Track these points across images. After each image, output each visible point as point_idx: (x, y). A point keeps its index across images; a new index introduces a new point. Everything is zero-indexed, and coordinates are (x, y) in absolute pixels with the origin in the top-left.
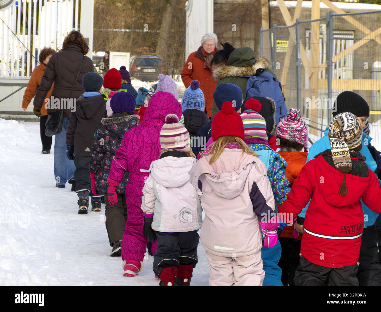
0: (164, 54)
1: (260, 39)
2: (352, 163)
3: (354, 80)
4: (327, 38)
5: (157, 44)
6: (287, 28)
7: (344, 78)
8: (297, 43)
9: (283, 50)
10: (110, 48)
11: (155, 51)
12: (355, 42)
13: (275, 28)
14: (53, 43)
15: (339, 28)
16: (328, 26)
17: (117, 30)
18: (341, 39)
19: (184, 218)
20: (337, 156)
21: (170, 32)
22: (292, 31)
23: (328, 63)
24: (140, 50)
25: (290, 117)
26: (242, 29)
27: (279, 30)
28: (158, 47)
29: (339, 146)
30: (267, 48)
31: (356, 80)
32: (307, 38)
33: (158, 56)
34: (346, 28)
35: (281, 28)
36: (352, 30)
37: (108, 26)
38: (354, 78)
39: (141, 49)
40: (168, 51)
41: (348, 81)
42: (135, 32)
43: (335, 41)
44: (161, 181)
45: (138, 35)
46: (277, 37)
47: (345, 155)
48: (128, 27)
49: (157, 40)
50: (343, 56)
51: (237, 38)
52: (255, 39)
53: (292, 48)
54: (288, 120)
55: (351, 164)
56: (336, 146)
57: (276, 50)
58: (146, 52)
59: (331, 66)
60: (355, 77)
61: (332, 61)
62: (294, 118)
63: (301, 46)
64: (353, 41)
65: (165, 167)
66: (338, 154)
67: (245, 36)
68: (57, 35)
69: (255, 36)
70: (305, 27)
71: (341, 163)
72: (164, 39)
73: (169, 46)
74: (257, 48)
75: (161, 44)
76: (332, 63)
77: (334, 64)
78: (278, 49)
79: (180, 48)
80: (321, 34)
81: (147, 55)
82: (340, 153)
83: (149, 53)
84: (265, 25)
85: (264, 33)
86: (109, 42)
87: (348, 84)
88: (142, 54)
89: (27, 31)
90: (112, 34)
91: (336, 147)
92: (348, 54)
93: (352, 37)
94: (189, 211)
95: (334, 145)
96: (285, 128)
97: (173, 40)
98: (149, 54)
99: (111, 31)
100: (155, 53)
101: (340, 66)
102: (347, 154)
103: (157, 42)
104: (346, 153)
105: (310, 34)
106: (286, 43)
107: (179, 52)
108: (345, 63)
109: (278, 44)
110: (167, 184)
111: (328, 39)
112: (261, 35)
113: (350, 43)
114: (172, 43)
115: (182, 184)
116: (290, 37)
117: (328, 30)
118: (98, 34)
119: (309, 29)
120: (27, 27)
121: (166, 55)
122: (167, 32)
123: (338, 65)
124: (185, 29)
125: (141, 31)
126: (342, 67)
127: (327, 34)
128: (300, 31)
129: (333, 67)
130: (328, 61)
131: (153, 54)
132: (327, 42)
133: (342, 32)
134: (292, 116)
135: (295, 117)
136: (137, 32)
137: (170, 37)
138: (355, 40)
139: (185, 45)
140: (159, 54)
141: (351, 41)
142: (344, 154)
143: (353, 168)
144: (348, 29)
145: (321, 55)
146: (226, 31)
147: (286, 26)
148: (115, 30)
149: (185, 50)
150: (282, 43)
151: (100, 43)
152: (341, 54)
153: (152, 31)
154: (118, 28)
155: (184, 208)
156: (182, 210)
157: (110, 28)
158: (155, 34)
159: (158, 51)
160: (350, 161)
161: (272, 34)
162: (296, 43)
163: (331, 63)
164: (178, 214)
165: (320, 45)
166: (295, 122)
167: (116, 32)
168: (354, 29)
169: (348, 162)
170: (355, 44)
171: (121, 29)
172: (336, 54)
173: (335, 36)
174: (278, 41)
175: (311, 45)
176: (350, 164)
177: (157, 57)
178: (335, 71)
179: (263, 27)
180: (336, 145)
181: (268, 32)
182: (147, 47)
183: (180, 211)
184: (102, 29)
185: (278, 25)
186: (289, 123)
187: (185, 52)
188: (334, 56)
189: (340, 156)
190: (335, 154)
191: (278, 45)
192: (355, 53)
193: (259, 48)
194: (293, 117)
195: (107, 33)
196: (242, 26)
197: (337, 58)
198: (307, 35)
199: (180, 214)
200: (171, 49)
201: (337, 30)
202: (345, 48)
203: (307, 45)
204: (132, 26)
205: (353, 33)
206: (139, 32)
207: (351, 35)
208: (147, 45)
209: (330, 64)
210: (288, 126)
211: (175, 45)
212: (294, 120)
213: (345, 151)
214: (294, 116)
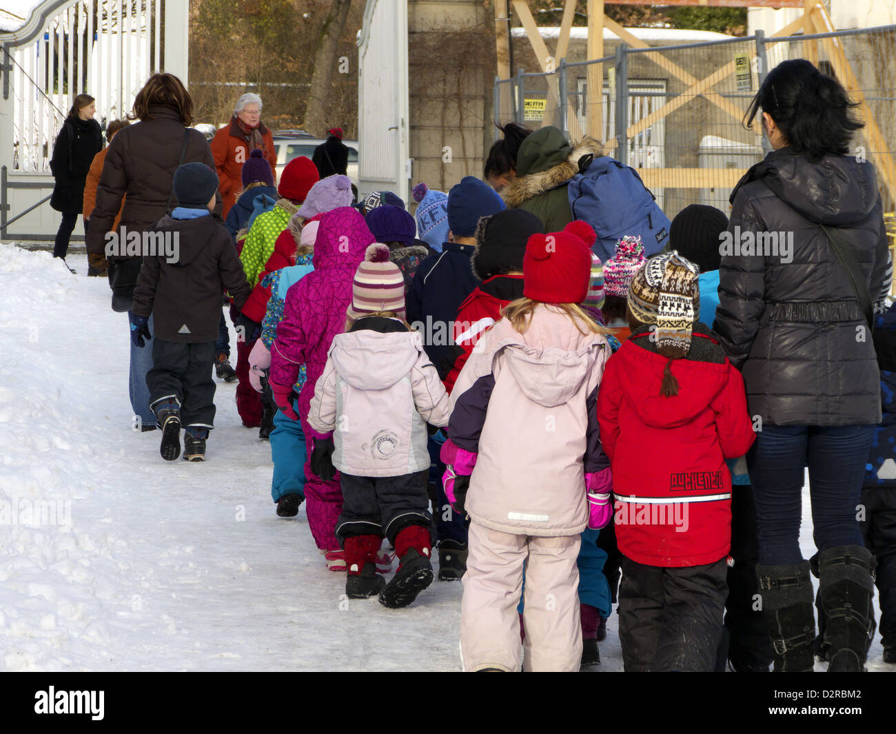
0: (318, 126)
1: (493, 96)
2: (691, 344)
3: (667, 169)
4: (617, 94)
5: (305, 109)
6: (544, 76)
7: (649, 167)
8: (562, 105)
9: (537, 116)
10: (220, 116)
11: (301, 122)
12: (668, 101)
13: (522, 77)
14: (114, 108)
15: (638, 76)
16: (618, 70)
17: (232, 84)
18: (642, 95)
19: (380, 451)
20: (666, 328)
21: (329, 86)
22: (554, 84)
23: (618, 139)
24: (274, 120)
25: (623, 252)
26: (461, 80)
27: (528, 80)
28: (307, 114)
29: (676, 311)
30: (508, 114)
31: (670, 170)
32: (581, 93)
33: (307, 130)
34: (649, 75)
35: (531, 77)
36: (664, 79)
37: (214, 77)
38: (666, 167)
39: (277, 118)
40: (327, 122)
41: (656, 171)
42: (266, 86)
43: (630, 98)
44: (350, 376)
45: (271, 92)
46: (526, 94)
47: (682, 328)
48: (252, 77)
49: (305, 102)
50: (647, 126)
51: (453, 97)
52: (485, 98)
53: (552, 113)
54: (618, 259)
55: (689, 346)
56: (668, 311)
57: (524, 116)
58: (287, 124)
59: (624, 145)
60: (669, 164)
61: (626, 135)
62: (631, 253)
63: (570, 110)
64: (664, 98)
65: (357, 349)
66: (669, 325)
67: (466, 92)
68: (122, 93)
69: (486, 91)
70: (576, 75)
71: (670, 339)
72: (319, 99)
73: (328, 112)
74: (490, 114)
75: (312, 109)
76: (627, 138)
77: (629, 142)
78: (527, 116)
79: (348, 115)
80: (606, 86)
81: (288, 129)
82: (673, 323)
83: (292, 125)
84: (503, 71)
85: (501, 86)
86: (217, 107)
87: (656, 178)
88: (279, 127)
89: (65, 86)
90: (222, 91)
91: (668, 313)
92: (656, 123)
93: (663, 91)
94: (392, 436)
95: (665, 307)
96: (613, 273)
97: (334, 102)
98: (292, 128)
99: (221, 86)
100: (302, 126)
101: (641, 146)
102: (687, 327)
103: (305, 106)
104: (685, 325)
105: (585, 86)
106: (542, 104)
107: (346, 123)
108: (649, 139)
109: (527, 106)
110: (358, 383)
111: (619, 95)
112: (495, 88)
113: (659, 102)
114: (334, 106)
115: (388, 384)
116: (549, 92)
117: (619, 78)
118: (197, 91)
119: (585, 78)
120: (66, 79)
121: (322, 130)
122: (324, 86)
123: (637, 142)
124: (357, 80)
125: (276, 85)
126: (644, 147)
127: (616, 86)
128: (568, 82)
129: (629, 147)
130: (619, 136)
131: (299, 127)
132: (616, 102)
133: (645, 83)
134: (627, 249)
135: (633, 250)
136: (270, 87)
137: (329, 96)
138: (669, 96)
139: (357, 110)
140: (310, 126)
141: (661, 97)
142: (681, 325)
143: (689, 352)
144: (655, 77)
145: (605, 125)
146: (432, 84)
147: (542, 72)
148: (227, 84)
149: (357, 120)
150: (534, 103)
151: (202, 109)
152: (643, 124)
153: (295, 85)
154: (233, 80)
155: (382, 431)
156: (377, 435)
157: (220, 81)
158: (303, 91)
159: (307, 122)
160: (689, 340)
161: (516, 88)
162: (560, 103)
163: (624, 139)
164: (370, 443)
165: (605, 106)
166: (634, 260)
167: (231, 86)
168: (667, 77)
169: (684, 341)
170: (668, 104)
171: (239, 81)
172: (633, 123)
173: (631, 90)
174: (526, 101)
175: (588, 108)
176: (686, 345)
177: (306, 132)
178: (633, 153)
179: (499, 75)
180: (670, 309)
181: (509, 84)
182: (287, 114)
183: (373, 436)
184: (205, 83)
185: (526, 71)
186: (622, 264)
187: (357, 123)
188: (629, 126)
189: (673, 328)
190: (664, 324)
191: (527, 108)
192: (668, 120)
193: (492, 114)
194: (629, 251)
195: (214, 89)
196: (461, 74)
197: (636, 130)
198: (580, 89)
199: (373, 442)
200: (331, 117)
201: (634, 79)
202: (650, 112)
203: (581, 106)
204: (259, 77)
205: (664, 83)
206: (273, 87)
207: (661, 87)
208: (287, 110)
209: (624, 142)
210: (620, 269)
211: (339, 109)
212: (631, 256)
213: (685, 321)
214: (631, 248)
